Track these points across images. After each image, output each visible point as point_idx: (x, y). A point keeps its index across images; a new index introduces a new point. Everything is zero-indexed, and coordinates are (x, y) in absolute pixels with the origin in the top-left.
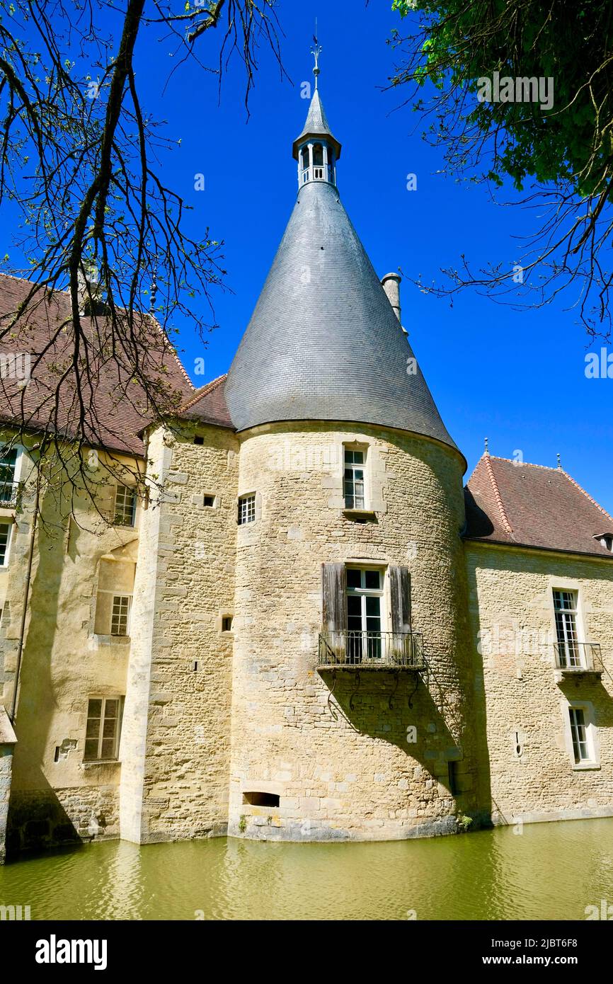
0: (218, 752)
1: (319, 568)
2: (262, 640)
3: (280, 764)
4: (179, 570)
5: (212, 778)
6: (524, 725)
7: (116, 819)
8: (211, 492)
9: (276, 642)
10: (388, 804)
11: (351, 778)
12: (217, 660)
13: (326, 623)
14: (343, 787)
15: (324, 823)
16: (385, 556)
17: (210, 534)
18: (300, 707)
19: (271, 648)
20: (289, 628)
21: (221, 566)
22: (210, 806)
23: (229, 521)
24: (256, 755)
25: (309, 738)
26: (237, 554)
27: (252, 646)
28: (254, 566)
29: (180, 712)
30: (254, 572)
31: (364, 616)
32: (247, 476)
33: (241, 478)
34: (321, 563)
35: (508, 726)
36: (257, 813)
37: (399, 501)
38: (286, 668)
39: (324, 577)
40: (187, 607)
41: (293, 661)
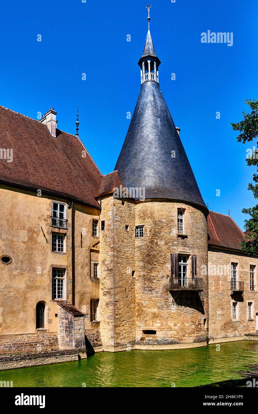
0: (132, 318)
1: (170, 255)
2: (149, 280)
3: (156, 321)
4: (119, 254)
5: (131, 326)
6: (221, 308)
7: (100, 340)
8: (127, 224)
9: (155, 281)
10: (189, 332)
11: (179, 325)
12: (131, 287)
13: (172, 275)
14: (176, 328)
15: (171, 338)
16: (190, 252)
17: (128, 241)
18: (163, 303)
19: (153, 283)
20: (159, 276)
21: (131, 253)
22: (131, 335)
23: (133, 236)
24: (148, 318)
25: (166, 313)
26: (136, 248)
27: (144, 282)
28: (144, 253)
29: (122, 305)
30: (145, 256)
31: (182, 272)
32: (140, 219)
33: (136, 219)
34: (170, 253)
35: (217, 309)
36: (148, 336)
37: (194, 231)
38: (158, 290)
39: (171, 259)
40: (122, 268)
41: (161, 287)
